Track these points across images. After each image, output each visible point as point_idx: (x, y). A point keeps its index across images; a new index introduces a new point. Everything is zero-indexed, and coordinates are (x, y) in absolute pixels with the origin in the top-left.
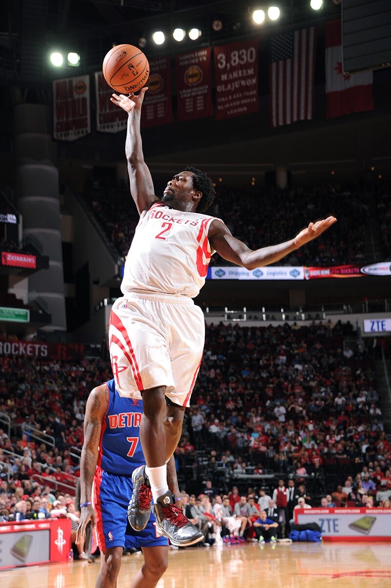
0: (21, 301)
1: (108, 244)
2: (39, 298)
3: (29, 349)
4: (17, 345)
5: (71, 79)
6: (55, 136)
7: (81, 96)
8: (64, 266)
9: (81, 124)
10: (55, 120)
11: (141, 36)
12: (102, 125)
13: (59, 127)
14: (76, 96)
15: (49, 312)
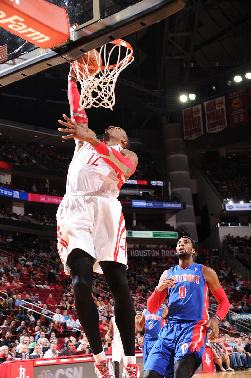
0: (173, 228)
1: (217, 193)
2: (182, 225)
4: (173, 251)
5: (192, 108)
6: (185, 139)
7: (197, 116)
8: (194, 207)
9: (198, 130)
10: (184, 130)
11: (229, 80)
12: (210, 129)
13: (186, 133)
14: (195, 116)
15: (188, 233)
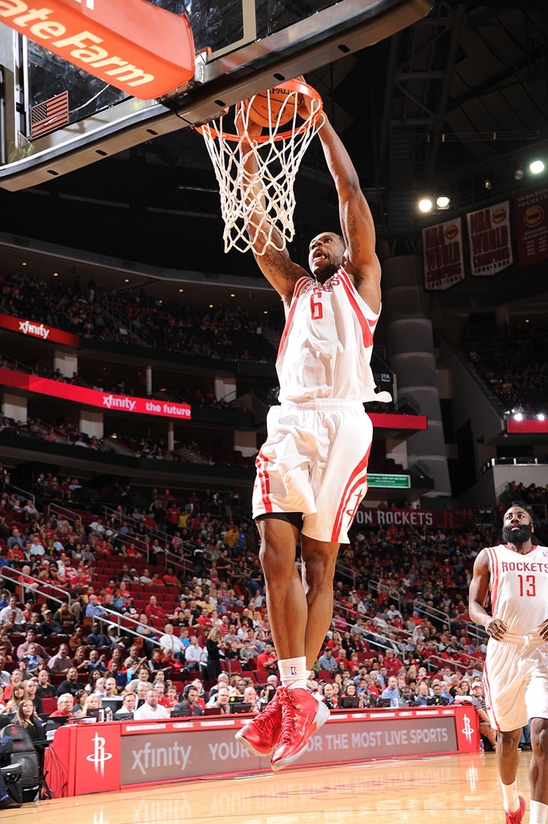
0: (400, 466)
1: (491, 398)
2: (420, 462)
3: (412, 518)
5: (441, 224)
6: (427, 287)
7: (453, 241)
8: (444, 425)
9: (454, 270)
10: (426, 270)
11: (518, 168)
12: (477, 269)
13: (430, 276)
14: (447, 242)
15: (431, 477)
